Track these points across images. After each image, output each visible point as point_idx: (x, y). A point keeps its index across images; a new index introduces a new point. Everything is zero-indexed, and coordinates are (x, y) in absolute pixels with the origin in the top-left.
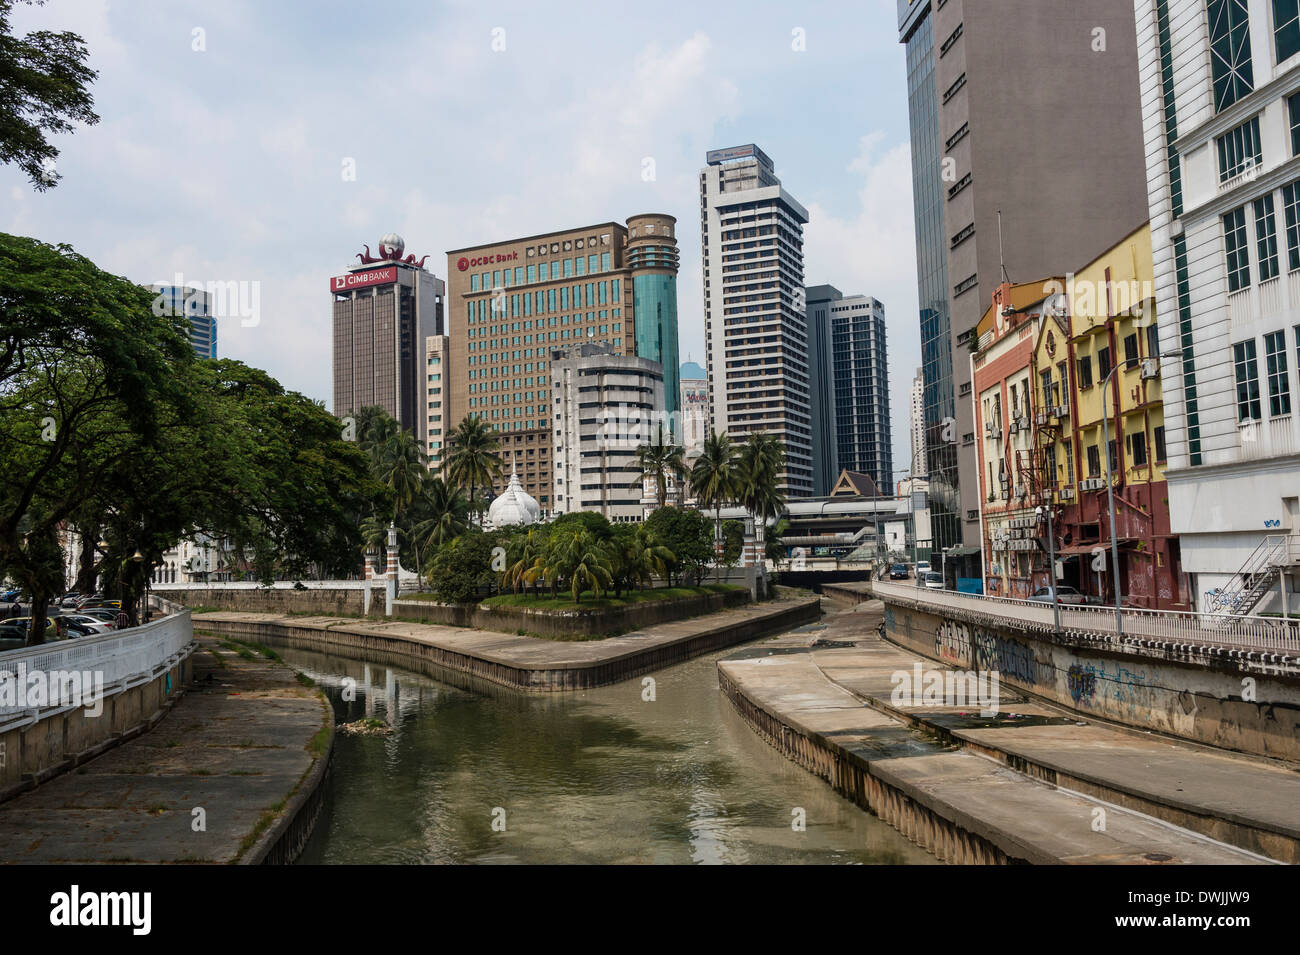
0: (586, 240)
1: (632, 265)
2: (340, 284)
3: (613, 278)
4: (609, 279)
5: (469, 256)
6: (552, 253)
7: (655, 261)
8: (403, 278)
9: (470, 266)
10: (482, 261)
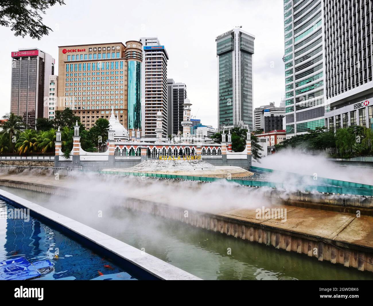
0: (111, 47)
1: (128, 57)
2: (15, 55)
3: (121, 61)
6: (99, 51)
7: (136, 57)
8: (40, 55)
9: (67, 52)
10: (72, 51)
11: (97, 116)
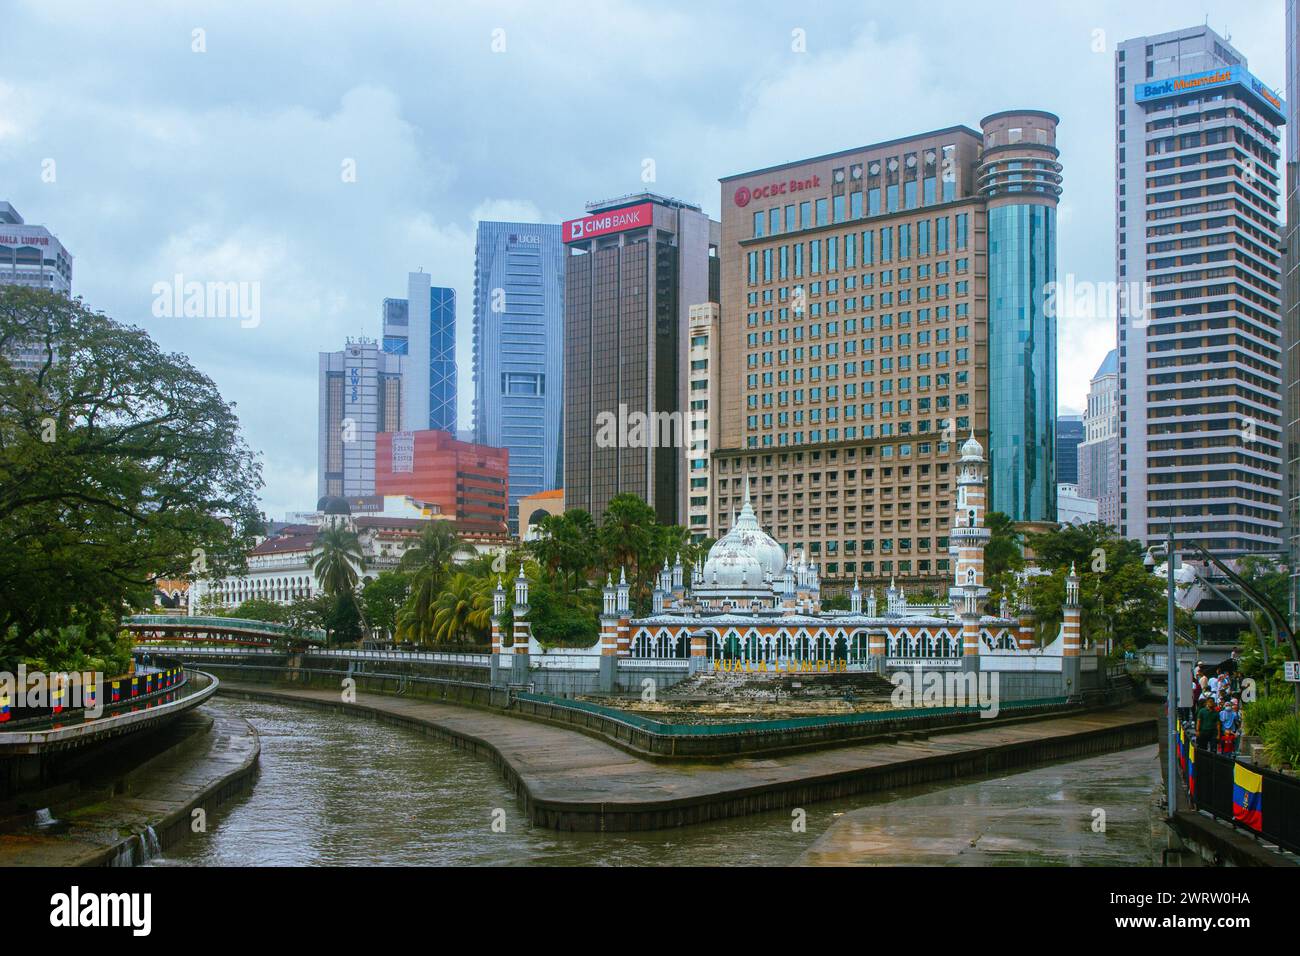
0: (919, 154)
1: (988, 191)
2: (577, 232)
3: (959, 211)
4: (952, 213)
5: (751, 185)
6: (871, 177)
7: (1022, 184)
8: (662, 220)
9: (752, 200)
10: (768, 192)
11: (865, 467)
